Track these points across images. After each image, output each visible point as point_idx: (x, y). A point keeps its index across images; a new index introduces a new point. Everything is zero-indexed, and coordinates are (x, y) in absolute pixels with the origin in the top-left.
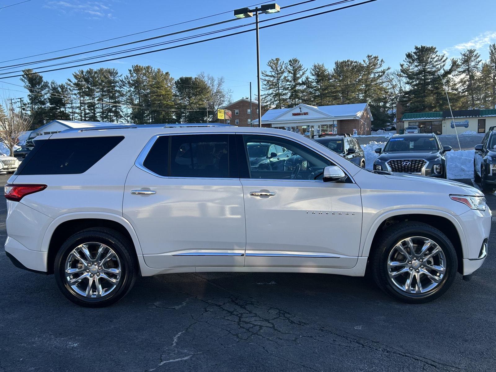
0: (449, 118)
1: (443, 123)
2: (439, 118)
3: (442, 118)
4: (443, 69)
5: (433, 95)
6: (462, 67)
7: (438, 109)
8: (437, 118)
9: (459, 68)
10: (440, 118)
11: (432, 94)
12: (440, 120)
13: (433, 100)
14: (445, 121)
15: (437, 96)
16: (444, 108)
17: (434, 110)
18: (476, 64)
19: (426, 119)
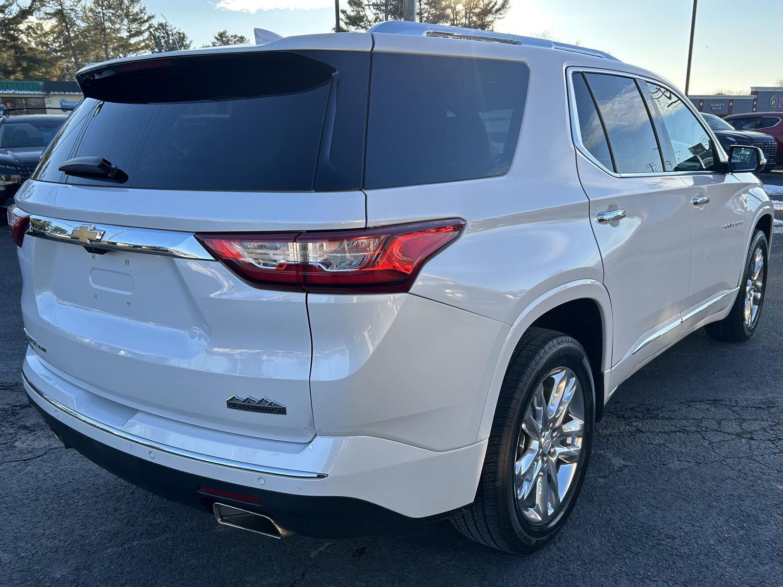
0: (56, 93)
1: (46, 102)
2: (38, 93)
3: (43, 93)
4: (17, 3)
5: (8, 50)
6: (50, 5)
7: (19, 75)
8: (36, 93)
9: (45, 6)
10: (40, 93)
11: (4, 48)
12: (42, 96)
13: (9, 59)
14: (48, 98)
15: (16, 53)
16: (31, 74)
17: (12, 77)
18: (74, 5)
19: (15, 92)
